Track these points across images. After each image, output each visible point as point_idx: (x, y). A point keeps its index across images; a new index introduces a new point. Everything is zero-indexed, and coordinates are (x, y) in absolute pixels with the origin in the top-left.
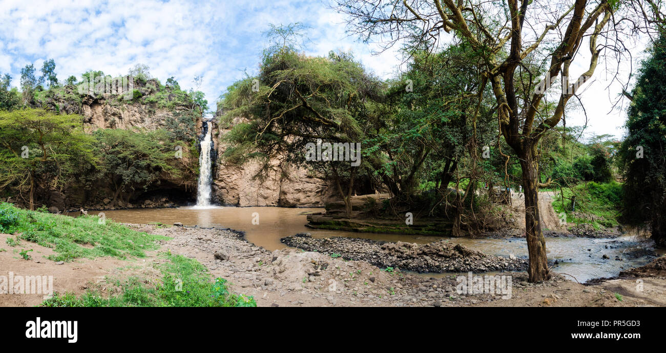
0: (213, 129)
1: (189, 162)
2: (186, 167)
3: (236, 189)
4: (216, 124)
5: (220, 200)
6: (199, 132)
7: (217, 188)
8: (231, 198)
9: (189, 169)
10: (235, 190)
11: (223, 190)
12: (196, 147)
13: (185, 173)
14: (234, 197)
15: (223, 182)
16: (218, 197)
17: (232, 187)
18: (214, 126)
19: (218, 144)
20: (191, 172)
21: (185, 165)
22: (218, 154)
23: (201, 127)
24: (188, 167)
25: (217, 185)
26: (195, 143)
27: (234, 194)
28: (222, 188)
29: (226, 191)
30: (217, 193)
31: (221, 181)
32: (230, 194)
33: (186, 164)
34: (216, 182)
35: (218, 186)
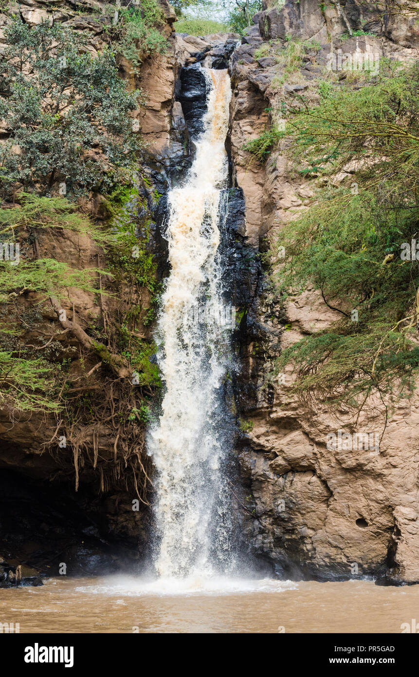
0: (238, 115)
1: (95, 312)
2: (79, 344)
3: (378, 476)
4: (254, 88)
5: (278, 542)
6: (158, 133)
7: (260, 466)
8: (346, 527)
9: (95, 356)
10: (370, 482)
11: (300, 482)
12: (139, 220)
13: (75, 378)
14: (362, 522)
15: (297, 435)
16: (267, 522)
17: (351, 462)
18: (245, 99)
19: (269, 206)
20: (107, 372)
21: (71, 334)
22: (267, 266)
23: (167, 104)
24: (90, 342)
25: (261, 450)
26: (132, 197)
27: (362, 502)
28: (295, 467)
29: (319, 489)
30: (264, 500)
31: (287, 425)
32: (339, 503)
33: (78, 327)
34: (257, 431)
35: (268, 454)
